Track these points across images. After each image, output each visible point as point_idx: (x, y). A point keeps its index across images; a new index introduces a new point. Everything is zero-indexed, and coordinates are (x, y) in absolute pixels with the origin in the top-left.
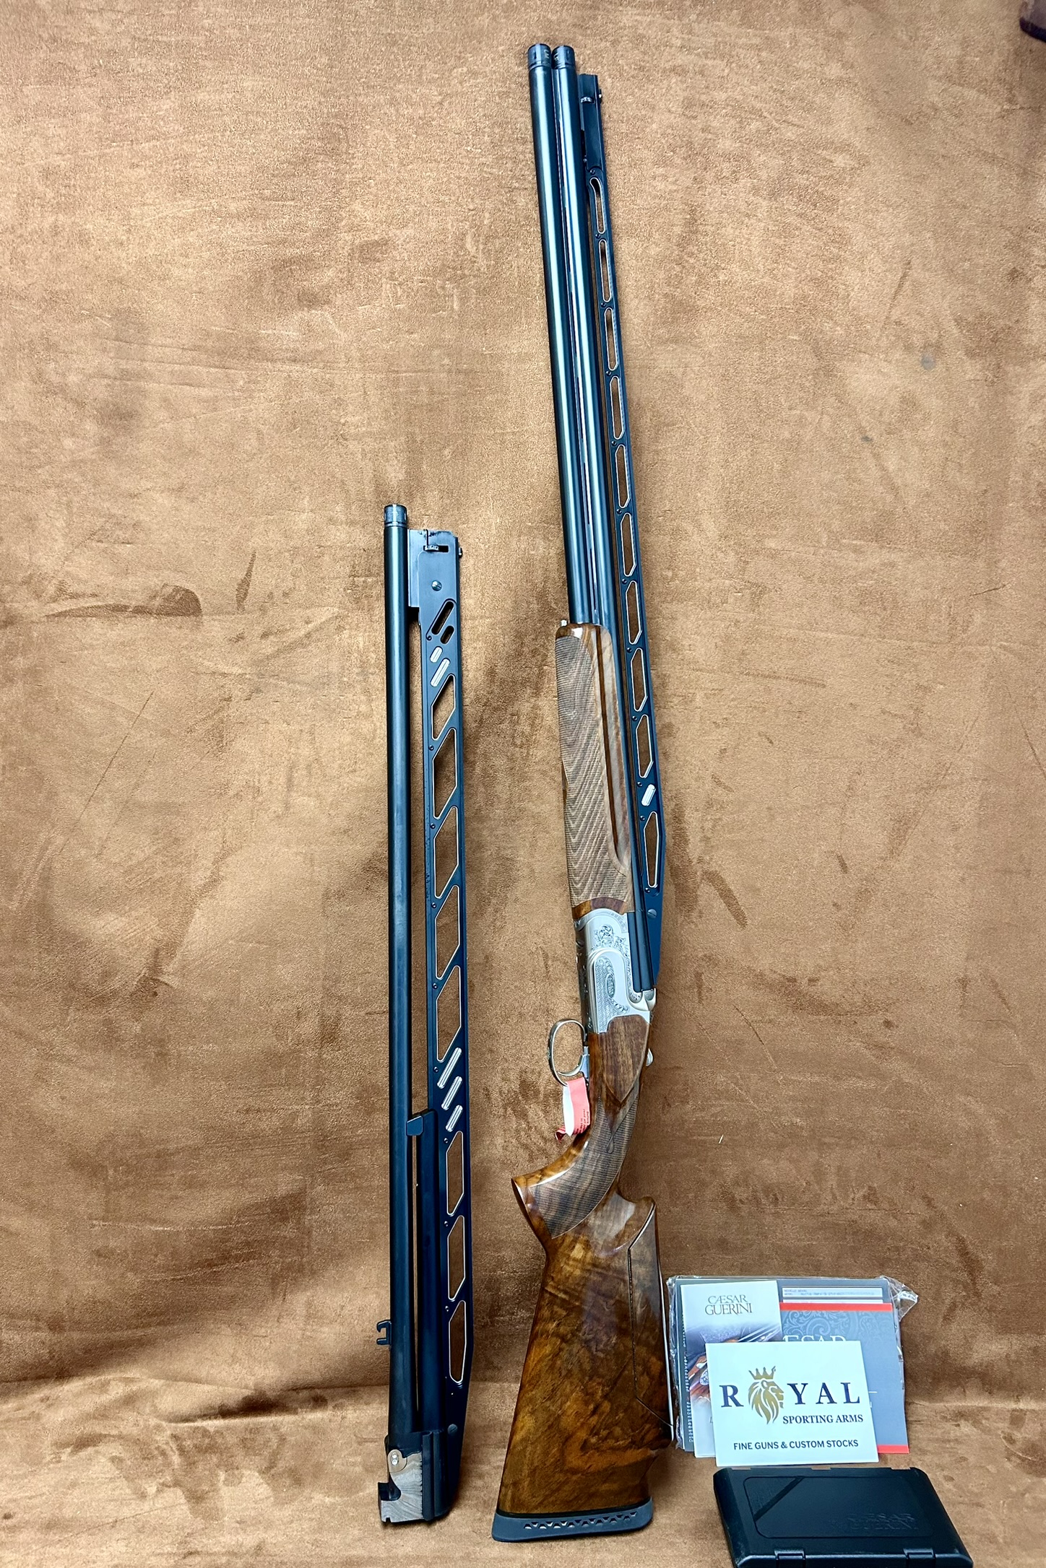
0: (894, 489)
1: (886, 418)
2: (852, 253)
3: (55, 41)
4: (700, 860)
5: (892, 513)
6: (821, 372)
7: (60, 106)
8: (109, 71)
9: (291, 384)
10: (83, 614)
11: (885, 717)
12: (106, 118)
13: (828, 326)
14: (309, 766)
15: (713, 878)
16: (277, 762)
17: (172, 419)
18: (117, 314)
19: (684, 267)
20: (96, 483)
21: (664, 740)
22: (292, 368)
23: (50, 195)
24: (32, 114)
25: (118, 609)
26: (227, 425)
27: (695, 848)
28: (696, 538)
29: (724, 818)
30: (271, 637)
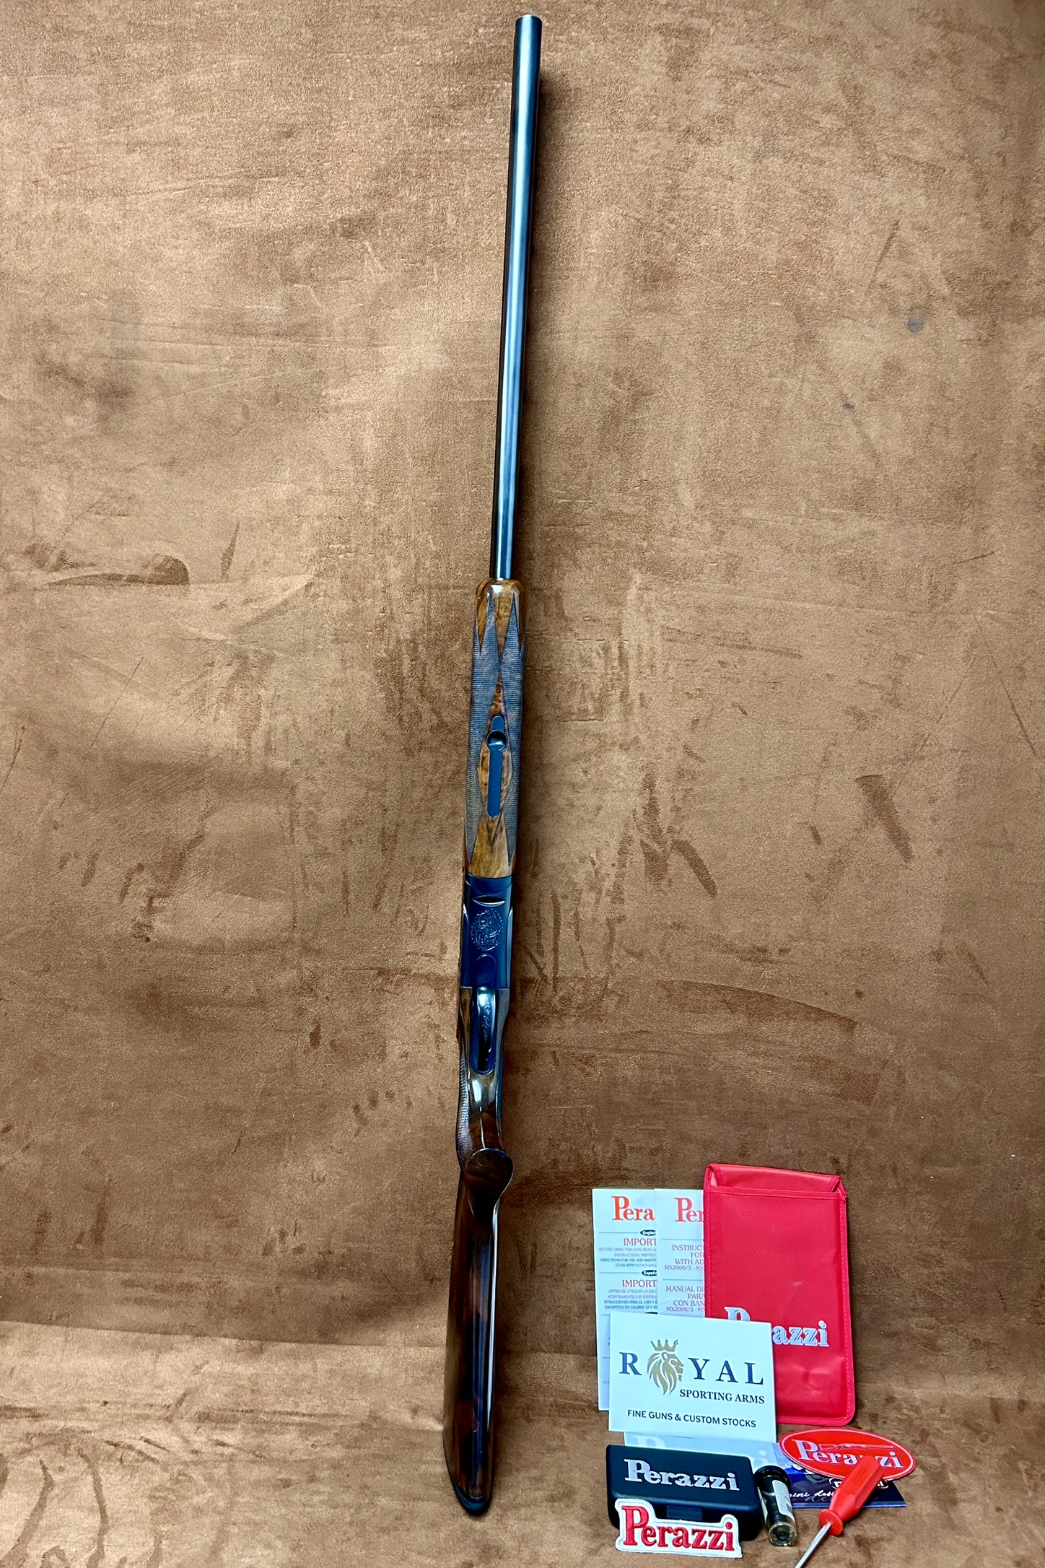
0: (875, 456)
1: (867, 385)
2: (837, 216)
3: (57, 30)
4: (670, 830)
5: (873, 481)
6: (803, 339)
7: (62, 95)
8: (107, 58)
9: (275, 358)
10: (82, 582)
11: (863, 687)
12: (104, 105)
13: (811, 291)
14: (286, 731)
15: (683, 847)
16: (255, 726)
17: (163, 395)
18: (113, 296)
19: (664, 233)
20: (95, 458)
21: (636, 711)
22: (275, 342)
23: (53, 182)
24: (36, 104)
25: (114, 578)
26: (214, 400)
27: (665, 817)
28: (672, 508)
29: (695, 788)
30: (251, 605)
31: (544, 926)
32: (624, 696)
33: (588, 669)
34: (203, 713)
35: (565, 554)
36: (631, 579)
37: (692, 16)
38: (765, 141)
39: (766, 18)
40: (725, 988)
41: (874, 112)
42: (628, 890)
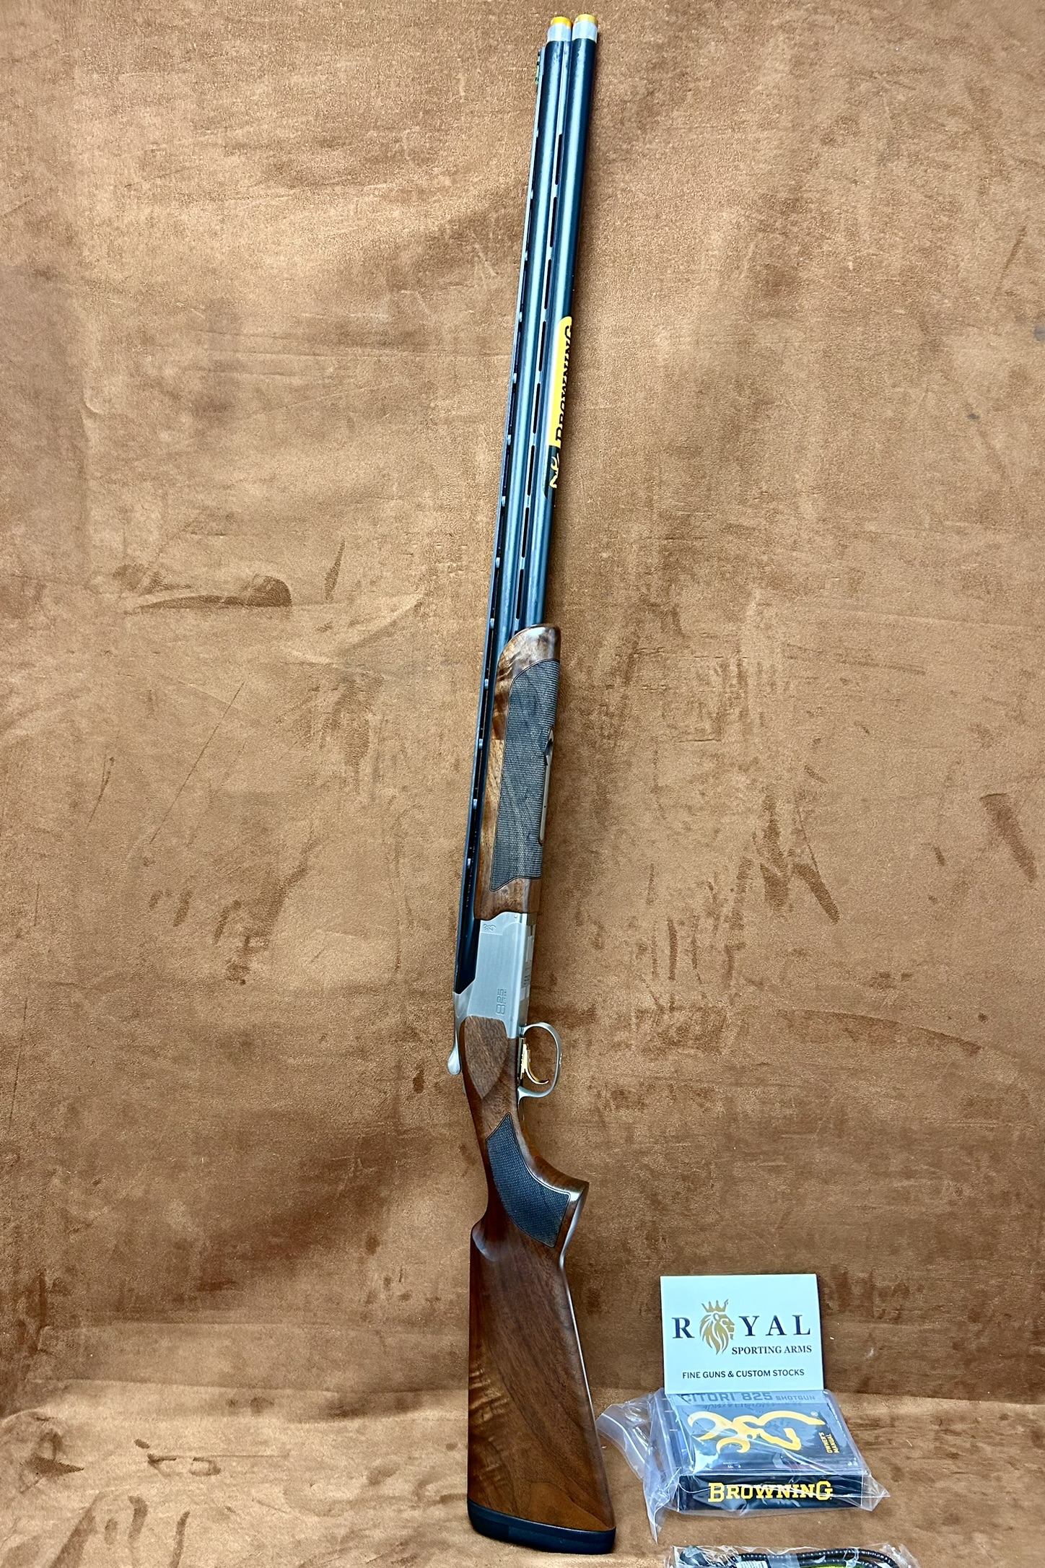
0: (1000, 467)
1: (993, 394)
2: (963, 222)
3: (149, 25)
4: (791, 853)
5: (999, 493)
6: (927, 348)
7: (155, 93)
8: (203, 56)
9: (381, 368)
10: (177, 605)
11: (987, 704)
12: (200, 103)
13: (935, 298)
14: (394, 757)
15: (803, 871)
16: (363, 753)
17: (264, 409)
18: (211, 306)
19: (787, 236)
20: (191, 475)
21: (755, 730)
22: (382, 352)
23: (146, 186)
24: (128, 104)
25: (210, 601)
26: (318, 413)
27: (786, 840)
28: (793, 521)
29: (819, 810)
30: (358, 626)
31: (659, 954)
32: (743, 715)
33: (706, 688)
34: (309, 739)
35: (684, 569)
36: (750, 594)
37: (816, 13)
38: (890, 143)
39: (892, 18)
40: (846, 1016)
41: (1000, 117)
42: (748, 916)
